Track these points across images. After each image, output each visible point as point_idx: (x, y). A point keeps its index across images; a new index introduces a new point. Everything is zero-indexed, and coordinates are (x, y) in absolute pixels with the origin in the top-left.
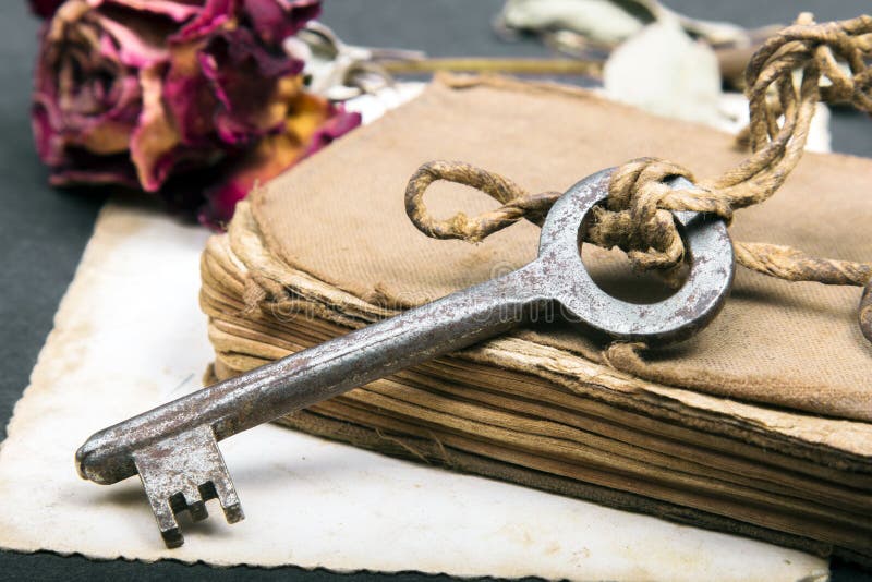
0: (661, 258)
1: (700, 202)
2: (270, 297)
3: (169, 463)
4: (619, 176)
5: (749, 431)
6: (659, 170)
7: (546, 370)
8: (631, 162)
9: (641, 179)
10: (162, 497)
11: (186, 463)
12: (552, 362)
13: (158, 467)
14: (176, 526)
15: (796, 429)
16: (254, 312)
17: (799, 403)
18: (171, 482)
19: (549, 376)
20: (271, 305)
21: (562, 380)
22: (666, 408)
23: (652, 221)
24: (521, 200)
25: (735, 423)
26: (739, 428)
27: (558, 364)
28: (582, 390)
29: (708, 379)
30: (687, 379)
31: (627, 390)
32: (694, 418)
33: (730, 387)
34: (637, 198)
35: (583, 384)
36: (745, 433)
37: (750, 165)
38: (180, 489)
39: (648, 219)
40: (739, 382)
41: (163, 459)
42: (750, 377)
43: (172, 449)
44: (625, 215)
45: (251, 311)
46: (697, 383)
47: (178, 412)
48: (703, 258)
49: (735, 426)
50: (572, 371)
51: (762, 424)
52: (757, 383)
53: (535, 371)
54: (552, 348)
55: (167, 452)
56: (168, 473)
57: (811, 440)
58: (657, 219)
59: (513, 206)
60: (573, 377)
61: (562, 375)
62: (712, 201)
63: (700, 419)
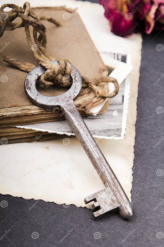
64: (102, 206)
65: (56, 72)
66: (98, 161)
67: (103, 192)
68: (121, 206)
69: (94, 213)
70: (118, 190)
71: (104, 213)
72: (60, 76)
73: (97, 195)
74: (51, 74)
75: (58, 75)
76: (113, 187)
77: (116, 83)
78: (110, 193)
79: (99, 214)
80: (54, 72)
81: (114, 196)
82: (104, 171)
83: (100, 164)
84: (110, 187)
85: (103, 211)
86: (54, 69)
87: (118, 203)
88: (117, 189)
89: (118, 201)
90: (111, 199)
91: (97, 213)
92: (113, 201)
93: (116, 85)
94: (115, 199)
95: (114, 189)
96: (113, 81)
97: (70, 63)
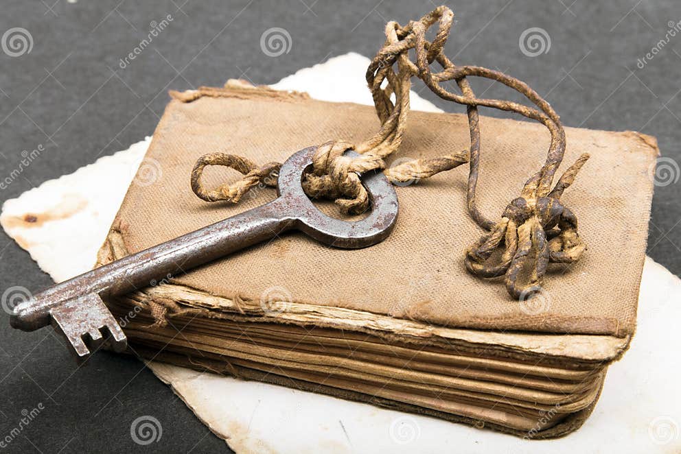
0: (356, 202)
1: (371, 164)
2: (170, 310)
3: (76, 316)
4: (319, 155)
5: (512, 352)
6: (340, 147)
7: (370, 329)
8: (324, 145)
9: (331, 155)
10: (76, 335)
11: (87, 315)
12: (372, 323)
13: (68, 318)
14: (89, 352)
15: (542, 348)
16: (162, 323)
17: (539, 328)
18: (80, 326)
19: (373, 333)
20: (171, 315)
21: (382, 334)
22: (455, 344)
23: (347, 181)
24: (258, 171)
25: (502, 348)
26: (505, 351)
27: (377, 324)
28: (397, 339)
29: (479, 320)
30: (465, 322)
31: (427, 335)
32: (475, 348)
33: (494, 323)
34: (334, 168)
35: (396, 335)
36: (510, 354)
37: (385, 131)
38: (87, 330)
39: (343, 180)
40: (498, 319)
41: (71, 313)
42: (505, 314)
43: (75, 308)
44: (327, 179)
45: (160, 323)
46: (471, 323)
47: (75, 286)
48: (380, 196)
49: (503, 350)
50: (387, 328)
51: (521, 348)
52: (510, 318)
53: (363, 330)
54: (367, 313)
55: (73, 309)
56: (76, 321)
57: (554, 354)
58: (350, 179)
59: (254, 175)
60: (389, 332)
61: (382, 331)
62: (376, 161)
63: (478, 348)
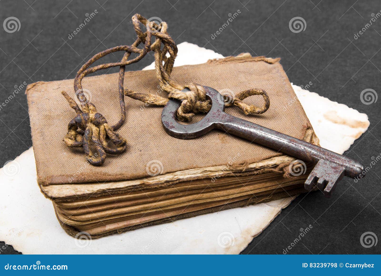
64: (327, 179)
65: (193, 100)
66: (291, 144)
67: (318, 167)
68: (346, 167)
69: (325, 190)
70: (332, 156)
71: (334, 183)
72: (198, 103)
73: (315, 173)
74: (188, 104)
75: (196, 102)
76: (324, 156)
77: (265, 96)
78: (325, 164)
79: (330, 187)
80: (191, 100)
81: (333, 163)
82: (304, 148)
83: (294, 145)
84: (321, 159)
85: (332, 182)
86: (191, 98)
87: (340, 167)
88: (330, 155)
89: (339, 165)
90: (330, 168)
91: (328, 187)
92: (335, 168)
93: (265, 98)
94: (335, 165)
95: (327, 157)
96: (261, 93)
97: (200, 85)
